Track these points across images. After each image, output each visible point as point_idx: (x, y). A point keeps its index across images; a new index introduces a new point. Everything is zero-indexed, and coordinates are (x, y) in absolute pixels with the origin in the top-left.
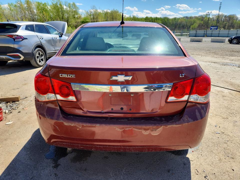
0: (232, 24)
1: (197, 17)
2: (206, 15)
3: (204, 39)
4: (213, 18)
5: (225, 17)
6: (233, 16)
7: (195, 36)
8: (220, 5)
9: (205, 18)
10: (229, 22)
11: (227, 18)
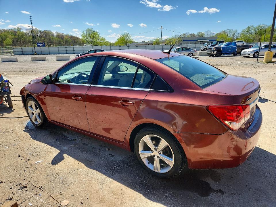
0: (50, 40)
1: (6, 30)
2: (18, 29)
3: (48, 57)
4: (27, 33)
5: (40, 32)
6: (48, 31)
7: (22, 54)
8: (31, 19)
9: (18, 32)
10: (46, 38)
11: (43, 34)
